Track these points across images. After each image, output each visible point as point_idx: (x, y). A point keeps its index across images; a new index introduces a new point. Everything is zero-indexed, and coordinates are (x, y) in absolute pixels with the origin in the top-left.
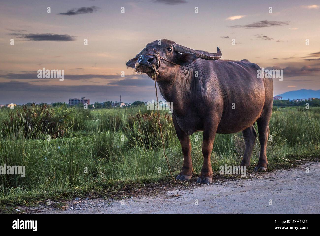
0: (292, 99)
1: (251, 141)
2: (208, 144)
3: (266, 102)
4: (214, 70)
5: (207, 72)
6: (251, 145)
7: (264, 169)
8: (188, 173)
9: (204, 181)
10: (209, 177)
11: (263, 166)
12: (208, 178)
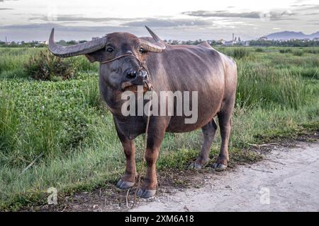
0: (275, 40)
1: (210, 134)
2: (153, 152)
3: (226, 95)
4: (163, 63)
5: (154, 67)
6: (210, 139)
7: (224, 167)
8: (130, 180)
9: (145, 195)
10: (151, 189)
11: (222, 163)
12: (150, 191)
